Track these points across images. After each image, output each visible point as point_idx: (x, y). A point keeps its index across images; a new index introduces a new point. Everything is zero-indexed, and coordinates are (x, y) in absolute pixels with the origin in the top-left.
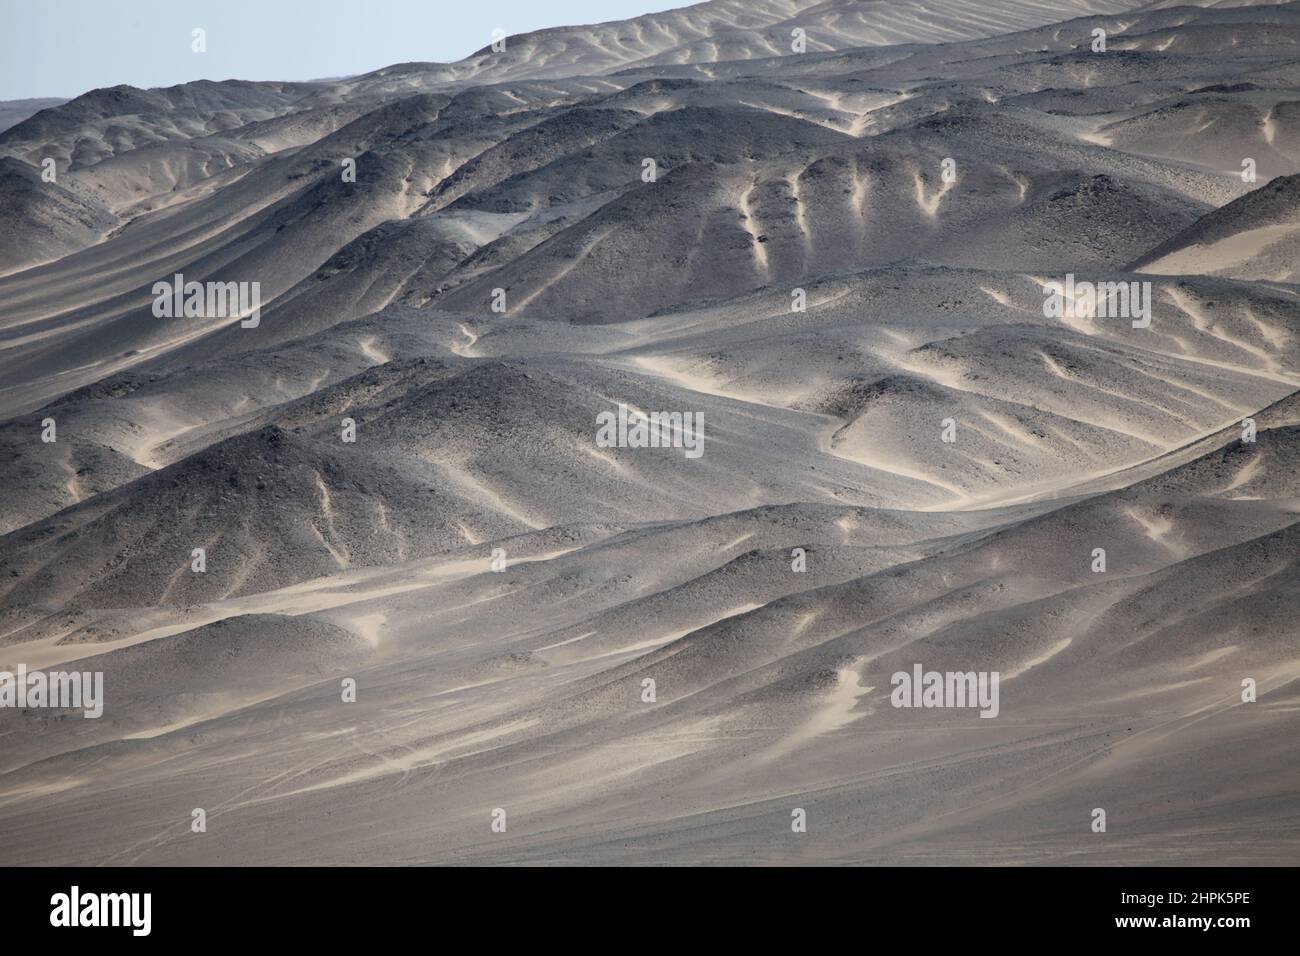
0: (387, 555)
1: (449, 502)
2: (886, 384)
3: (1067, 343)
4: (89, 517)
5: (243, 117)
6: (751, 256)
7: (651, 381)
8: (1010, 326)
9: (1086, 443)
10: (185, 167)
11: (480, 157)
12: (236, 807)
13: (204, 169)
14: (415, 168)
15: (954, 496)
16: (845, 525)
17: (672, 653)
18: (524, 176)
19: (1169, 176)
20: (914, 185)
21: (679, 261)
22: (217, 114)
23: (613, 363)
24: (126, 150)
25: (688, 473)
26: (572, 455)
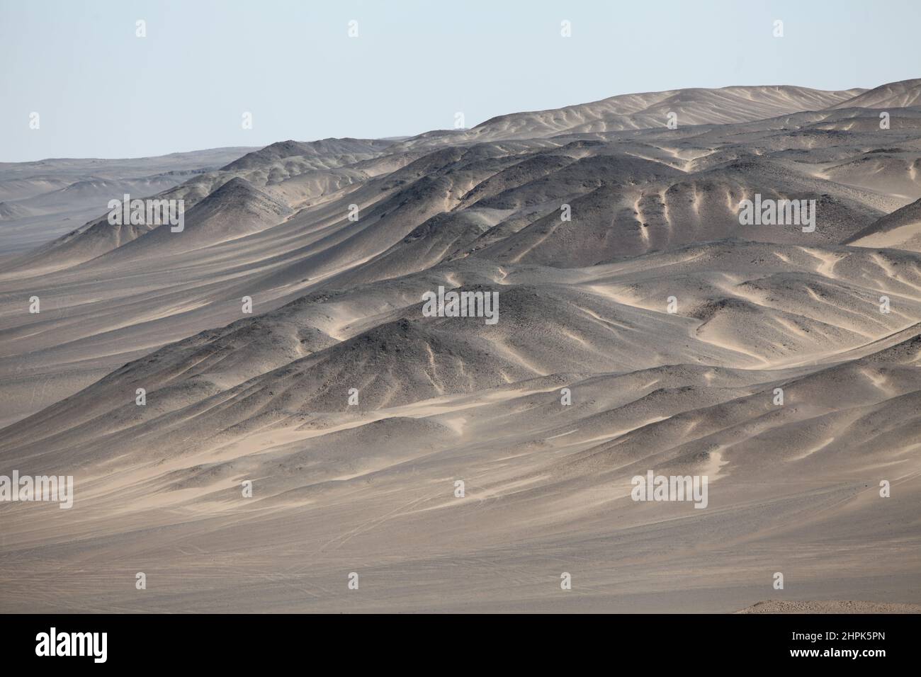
0: (463, 387)
1: (497, 360)
2: (725, 302)
3: (820, 282)
4: (309, 364)
5: (357, 158)
6: (640, 234)
7: (601, 299)
8: (789, 273)
9: (831, 335)
10: (328, 184)
11: (488, 180)
12: (393, 517)
13: (338, 184)
14: (454, 185)
15: (761, 362)
16: (708, 376)
17: (621, 442)
18: (512, 190)
19: (860, 196)
20: (726, 198)
21: (602, 236)
22: (343, 156)
23: (579, 289)
24: (296, 174)
25: (622, 348)
26: (560, 337)
